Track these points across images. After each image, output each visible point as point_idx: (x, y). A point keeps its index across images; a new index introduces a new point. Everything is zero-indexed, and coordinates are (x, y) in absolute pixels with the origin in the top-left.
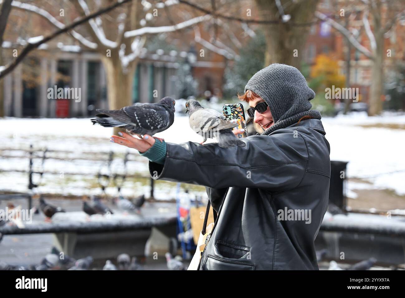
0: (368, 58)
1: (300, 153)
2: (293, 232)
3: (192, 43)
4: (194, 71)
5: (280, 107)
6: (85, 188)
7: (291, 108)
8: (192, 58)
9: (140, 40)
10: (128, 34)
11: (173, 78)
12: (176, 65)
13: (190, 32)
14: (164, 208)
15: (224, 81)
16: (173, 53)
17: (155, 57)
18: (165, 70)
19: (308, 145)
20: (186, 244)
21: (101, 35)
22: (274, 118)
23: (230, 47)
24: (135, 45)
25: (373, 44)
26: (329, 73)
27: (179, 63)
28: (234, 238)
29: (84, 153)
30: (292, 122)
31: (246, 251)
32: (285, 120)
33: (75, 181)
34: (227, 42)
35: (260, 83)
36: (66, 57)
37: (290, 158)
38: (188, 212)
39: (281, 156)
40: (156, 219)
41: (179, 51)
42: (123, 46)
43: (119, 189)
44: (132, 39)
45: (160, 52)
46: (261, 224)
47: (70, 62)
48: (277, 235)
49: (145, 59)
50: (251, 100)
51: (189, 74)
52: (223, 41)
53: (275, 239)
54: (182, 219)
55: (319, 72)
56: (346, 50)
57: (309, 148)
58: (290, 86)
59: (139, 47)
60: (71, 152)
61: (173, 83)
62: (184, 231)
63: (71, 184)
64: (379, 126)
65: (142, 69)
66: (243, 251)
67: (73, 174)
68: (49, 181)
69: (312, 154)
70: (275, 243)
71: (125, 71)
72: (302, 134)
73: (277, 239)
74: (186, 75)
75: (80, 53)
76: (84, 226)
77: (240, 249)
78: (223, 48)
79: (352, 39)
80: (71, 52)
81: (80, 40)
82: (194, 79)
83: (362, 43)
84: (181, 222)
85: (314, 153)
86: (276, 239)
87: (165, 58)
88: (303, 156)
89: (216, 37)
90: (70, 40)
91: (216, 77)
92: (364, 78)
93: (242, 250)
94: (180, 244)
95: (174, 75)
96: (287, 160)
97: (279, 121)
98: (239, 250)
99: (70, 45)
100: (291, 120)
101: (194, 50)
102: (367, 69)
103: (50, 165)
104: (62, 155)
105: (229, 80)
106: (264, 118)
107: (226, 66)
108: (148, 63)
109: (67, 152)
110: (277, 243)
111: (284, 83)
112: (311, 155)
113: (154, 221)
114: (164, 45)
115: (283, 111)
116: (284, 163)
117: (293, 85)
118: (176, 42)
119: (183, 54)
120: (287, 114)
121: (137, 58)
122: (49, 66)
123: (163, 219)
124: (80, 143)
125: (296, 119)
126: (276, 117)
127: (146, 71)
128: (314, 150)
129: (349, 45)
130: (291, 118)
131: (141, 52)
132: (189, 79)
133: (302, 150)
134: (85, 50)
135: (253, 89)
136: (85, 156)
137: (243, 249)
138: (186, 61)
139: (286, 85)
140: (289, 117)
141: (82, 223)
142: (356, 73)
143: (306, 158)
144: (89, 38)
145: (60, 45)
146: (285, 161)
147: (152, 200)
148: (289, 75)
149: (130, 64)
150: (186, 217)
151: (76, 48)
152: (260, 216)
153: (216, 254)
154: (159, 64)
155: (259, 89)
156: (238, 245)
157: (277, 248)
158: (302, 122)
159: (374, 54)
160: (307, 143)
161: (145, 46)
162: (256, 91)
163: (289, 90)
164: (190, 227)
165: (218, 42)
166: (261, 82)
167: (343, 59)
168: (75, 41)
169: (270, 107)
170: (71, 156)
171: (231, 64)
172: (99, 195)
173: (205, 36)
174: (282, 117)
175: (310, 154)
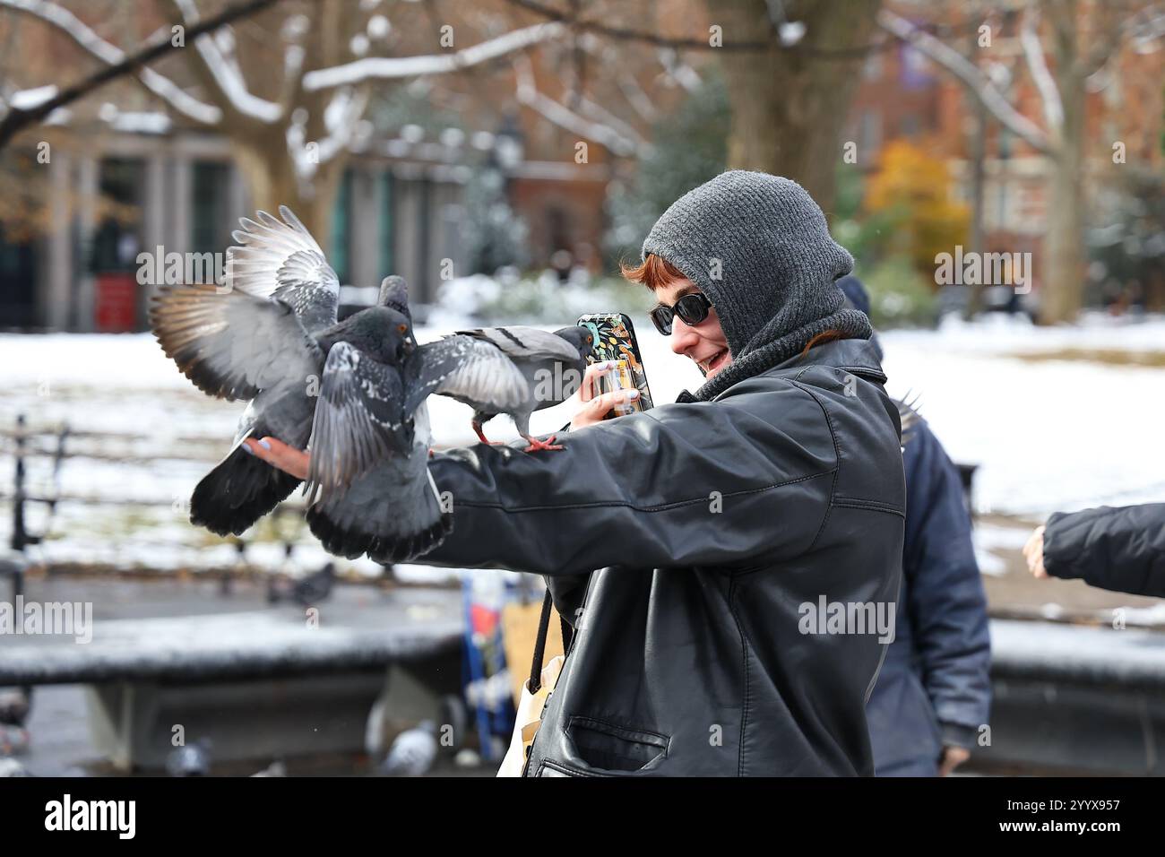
0: (1039, 151)
1: (810, 451)
2: (801, 686)
3: (506, 106)
4: (515, 190)
5: (746, 307)
6: (186, 545)
7: (782, 312)
8: (510, 153)
9: (351, 96)
10: (316, 80)
11: (450, 213)
12: (462, 173)
13: (501, 75)
14: (425, 605)
15: (605, 222)
16: (452, 137)
17: (396, 148)
18: (427, 188)
19: (836, 424)
20: (491, 716)
21: (232, 82)
22: (731, 341)
23: (624, 118)
24: (337, 114)
25: (1053, 111)
26: (922, 197)
27: (470, 166)
28: (620, 707)
29: (184, 440)
30: (785, 352)
31: (657, 746)
32: (764, 349)
33: (154, 524)
34: (616, 101)
35: (688, 235)
36: (126, 148)
37: (782, 468)
38: (496, 617)
39: (755, 465)
40: (402, 640)
41: (469, 130)
42: (301, 116)
43: (289, 550)
44: (326, 94)
45: (412, 132)
46: (702, 663)
47: (139, 164)
48: (750, 697)
49: (367, 155)
50: (662, 284)
51: (498, 201)
52: (602, 101)
53: (744, 708)
54: (478, 640)
55: (892, 194)
56: (971, 127)
57: (839, 433)
58: (776, 245)
59: (348, 120)
60: (144, 438)
61: (453, 227)
62: (485, 674)
63: (143, 534)
64: (1070, 355)
65: (358, 187)
66: (649, 747)
67: (148, 504)
68: (76, 526)
69: (847, 449)
70: (744, 723)
71: (307, 191)
72: (815, 393)
73: (749, 710)
74: (490, 201)
75: (168, 136)
76: (181, 662)
77: (639, 740)
78: (600, 122)
79: (989, 95)
80: (142, 134)
81: (169, 98)
82: (515, 215)
83: (1020, 108)
84: (475, 649)
85: (855, 447)
86: (747, 708)
87: (428, 152)
88: (818, 457)
89: (580, 89)
90: (137, 98)
91: (580, 209)
92: (1026, 212)
93: (644, 744)
94: (472, 714)
95: (454, 201)
96: (774, 474)
97: (745, 350)
98: (637, 745)
99: (137, 111)
100: (783, 346)
101: (515, 126)
102: (1033, 184)
103: (78, 476)
104: (115, 447)
105: (619, 218)
106: (702, 339)
107: (612, 176)
108: (377, 167)
109: (130, 438)
110: (751, 722)
111: (759, 235)
112: (845, 455)
113: (393, 647)
114: (424, 111)
115: (758, 320)
116: (767, 485)
117: (785, 240)
118: (462, 103)
119: (483, 140)
120: (770, 331)
121: (343, 152)
122: (75, 176)
123: (420, 639)
124: (170, 410)
125: (797, 344)
126: (735, 338)
127: (368, 192)
128: (852, 438)
129: (982, 111)
130: (781, 342)
131: (353, 134)
132: (500, 215)
133: (818, 441)
134: (183, 126)
135: (667, 252)
136: (183, 449)
137: (649, 741)
138: (491, 161)
139: (765, 241)
140: (776, 338)
141: (175, 655)
142: (1003, 196)
143: (830, 464)
144: (193, 90)
145: (108, 111)
146: (768, 478)
147: (387, 582)
148: (773, 210)
149: (323, 169)
150: (492, 631)
151: (156, 122)
152: (699, 641)
153: (568, 756)
154: (408, 171)
155: (683, 252)
156: (633, 730)
157: (751, 736)
158: (816, 350)
159: (1055, 137)
160: (832, 419)
161: (367, 116)
162: (677, 261)
163: (773, 256)
164: (504, 664)
165: (588, 105)
166: (690, 231)
167: (961, 152)
168: (155, 101)
169: (718, 310)
170: (142, 449)
171: (626, 170)
172: (226, 566)
173: (547, 86)
174: (756, 338)
175: (841, 452)
